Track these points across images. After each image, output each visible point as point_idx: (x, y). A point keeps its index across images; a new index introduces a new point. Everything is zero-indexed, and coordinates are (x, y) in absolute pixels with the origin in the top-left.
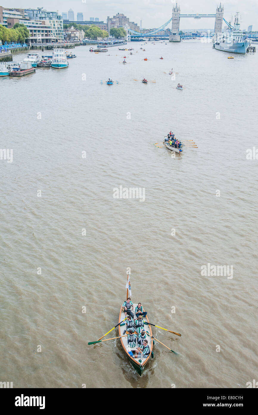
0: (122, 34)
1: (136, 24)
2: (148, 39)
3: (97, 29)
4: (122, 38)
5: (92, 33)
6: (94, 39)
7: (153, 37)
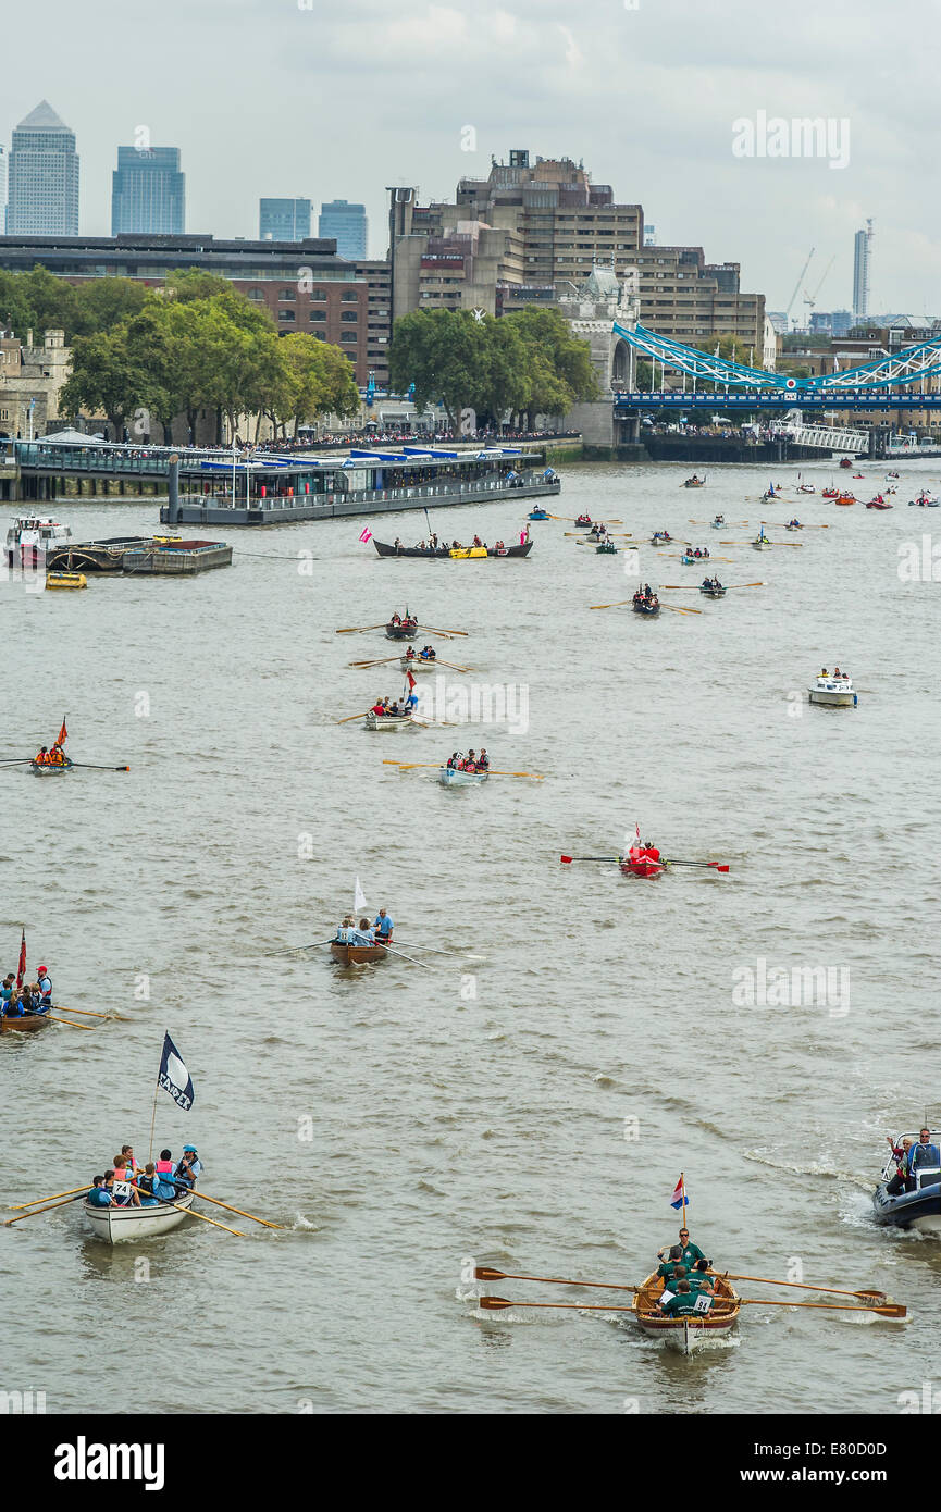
0: (535, 378)
1: (729, 276)
2: (859, 442)
3: (213, 315)
4: (539, 421)
5: (155, 367)
6: (179, 424)
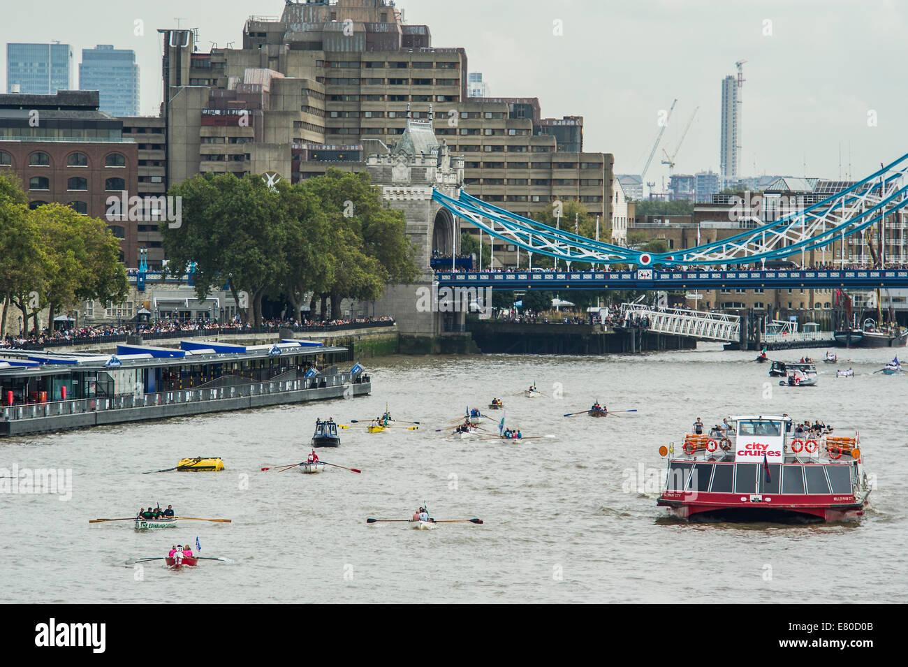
2: (728, 328)
7: (824, 296)
